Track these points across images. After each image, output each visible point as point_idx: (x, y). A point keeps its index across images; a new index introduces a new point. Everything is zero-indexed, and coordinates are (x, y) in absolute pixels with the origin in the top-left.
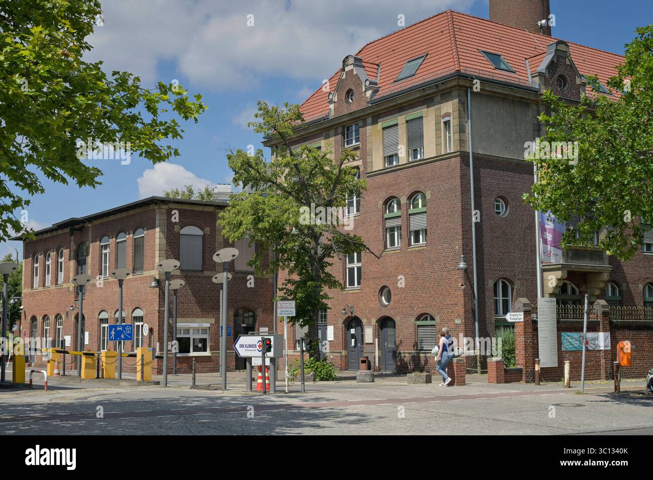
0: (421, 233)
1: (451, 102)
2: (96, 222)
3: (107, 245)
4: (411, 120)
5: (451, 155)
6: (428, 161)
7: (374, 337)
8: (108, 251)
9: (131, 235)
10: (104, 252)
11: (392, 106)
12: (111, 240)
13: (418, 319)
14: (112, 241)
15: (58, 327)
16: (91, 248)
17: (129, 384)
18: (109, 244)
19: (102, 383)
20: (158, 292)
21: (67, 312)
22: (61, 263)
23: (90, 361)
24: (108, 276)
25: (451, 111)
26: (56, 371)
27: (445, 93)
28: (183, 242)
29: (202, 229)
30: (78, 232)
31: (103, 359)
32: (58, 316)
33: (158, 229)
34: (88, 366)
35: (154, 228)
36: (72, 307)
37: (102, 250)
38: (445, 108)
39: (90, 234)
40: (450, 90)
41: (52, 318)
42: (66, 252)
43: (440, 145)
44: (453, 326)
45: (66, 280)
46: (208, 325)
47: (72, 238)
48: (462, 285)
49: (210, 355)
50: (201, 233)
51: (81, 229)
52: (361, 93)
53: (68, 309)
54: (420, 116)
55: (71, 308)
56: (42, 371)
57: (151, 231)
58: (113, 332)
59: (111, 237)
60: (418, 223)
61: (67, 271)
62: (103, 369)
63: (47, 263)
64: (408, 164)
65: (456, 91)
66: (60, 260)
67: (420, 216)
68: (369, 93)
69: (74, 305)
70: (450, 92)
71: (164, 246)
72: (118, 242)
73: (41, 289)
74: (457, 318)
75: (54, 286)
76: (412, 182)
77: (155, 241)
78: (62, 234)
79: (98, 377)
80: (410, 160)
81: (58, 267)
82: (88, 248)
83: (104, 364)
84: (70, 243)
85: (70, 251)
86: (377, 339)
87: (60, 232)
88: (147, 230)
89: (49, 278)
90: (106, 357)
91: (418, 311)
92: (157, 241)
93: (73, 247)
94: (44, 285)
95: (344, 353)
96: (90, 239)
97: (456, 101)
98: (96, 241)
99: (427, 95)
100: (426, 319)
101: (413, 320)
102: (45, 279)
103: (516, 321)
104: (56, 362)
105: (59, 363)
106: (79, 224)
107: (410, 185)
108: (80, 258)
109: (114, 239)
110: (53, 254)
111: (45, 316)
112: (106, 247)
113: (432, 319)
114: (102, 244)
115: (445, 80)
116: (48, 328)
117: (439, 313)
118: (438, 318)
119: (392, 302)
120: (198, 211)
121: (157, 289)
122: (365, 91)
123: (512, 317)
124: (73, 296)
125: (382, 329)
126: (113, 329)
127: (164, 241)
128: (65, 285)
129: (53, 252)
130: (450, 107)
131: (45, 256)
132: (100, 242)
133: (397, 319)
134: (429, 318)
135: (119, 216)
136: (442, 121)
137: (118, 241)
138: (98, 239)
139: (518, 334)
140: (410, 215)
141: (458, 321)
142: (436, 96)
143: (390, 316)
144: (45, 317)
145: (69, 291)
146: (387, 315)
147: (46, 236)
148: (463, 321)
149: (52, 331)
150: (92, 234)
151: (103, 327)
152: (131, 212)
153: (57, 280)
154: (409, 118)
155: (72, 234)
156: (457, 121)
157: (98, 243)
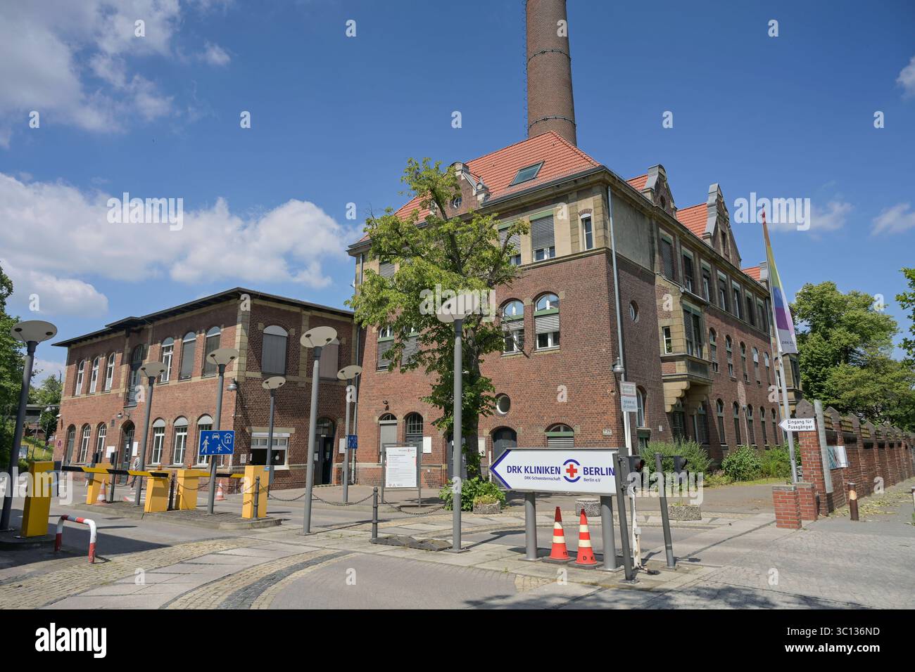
0: (549, 336)
1: (591, 198)
2: (157, 323)
3: (169, 347)
4: (536, 220)
5: (594, 252)
6: (561, 259)
7: (488, 449)
8: (171, 353)
9: (203, 334)
10: (165, 354)
11: (513, 207)
12: (175, 341)
13: (548, 430)
14: (177, 343)
15: (100, 436)
16: (149, 351)
17: (236, 527)
18: (173, 346)
19: (184, 522)
20: (235, 396)
21: (113, 420)
22: (111, 368)
23: (160, 484)
24: (168, 380)
25: (591, 207)
26: (101, 497)
27: (585, 190)
28: (266, 342)
29: (287, 330)
30: (134, 334)
31: (180, 481)
32: (101, 425)
33: (239, 326)
34: (156, 492)
35: (235, 324)
36: (120, 414)
37: (162, 353)
38: (583, 205)
39: (150, 335)
40: (590, 186)
41: (94, 427)
42: (118, 356)
43: (577, 244)
44: (601, 438)
45: (116, 385)
46: (288, 435)
47: (127, 340)
48: (612, 392)
49: (288, 469)
50: (286, 334)
51: (139, 331)
52: (471, 197)
53: (114, 417)
54: (549, 214)
55: (119, 416)
56: (86, 521)
57: (230, 329)
58: (206, 442)
59: (176, 337)
60: (544, 326)
61: (118, 375)
62: (178, 497)
63: (94, 369)
64: (532, 264)
65: (599, 187)
66: (109, 365)
67: (550, 318)
68: (481, 197)
69: (123, 412)
70: (591, 188)
71: (245, 345)
72: (184, 343)
73: (84, 396)
74: (605, 428)
75: (100, 392)
76: (539, 283)
77: (234, 339)
78: (115, 337)
79: (170, 508)
80: (534, 261)
81: (107, 372)
82: (147, 350)
83: (181, 489)
84: (124, 347)
85: (123, 356)
86: (490, 452)
87: (113, 335)
88: (225, 327)
89: (94, 385)
90: (185, 478)
91: (549, 421)
92: (238, 339)
93: (128, 350)
94: (88, 392)
95: (444, 467)
96: (150, 341)
97: (599, 197)
98: (157, 343)
99: (562, 192)
100: (558, 430)
101: (541, 431)
102: (90, 386)
103: (801, 430)
104: (103, 484)
105: (107, 485)
106: (136, 326)
107: (536, 286)
108: (134, 362)
109: (180, 340)
110: (102, 359)
111: (86, 424)
112: (168, 349)
113: (568, 428)
114: (163, 346)
115: (586, 176)
116: (89, 437)
117: (579, 423)
118: (577, 430)
119: (511, 412)
120: (284, 310)
121: (235, 393)
122: (476, 195)
123: (793, 425)
124: (122, 403)
125: (495, 441)
126: (207, 437)
127: (246, 339)
128: (113, 392)
129: (103, 356)
130: (590, 204)
131: (92, 362)
132: (162, 344)
133: (519, 431)
134: (562, 429)
135: (188, 314)
136: (580, 218)
137: (184, 341)
138: (159, 341)
139: (805, 447)
140: (535, 317)
141: (607, 432)
142: (571, 194)
143: (510, 426)
144: (86, 426)
145: (117, 397)
146: (505, 425)
147: (95, 340)
148: (616, 432)
149: (92, 442)
150: (153, 335)
151: (157, 437)
152: (204, 310)
153: (104, 386)
154: (532, 218)
155: (128, 336)
156: (600, 217)
157: (159, 345)
